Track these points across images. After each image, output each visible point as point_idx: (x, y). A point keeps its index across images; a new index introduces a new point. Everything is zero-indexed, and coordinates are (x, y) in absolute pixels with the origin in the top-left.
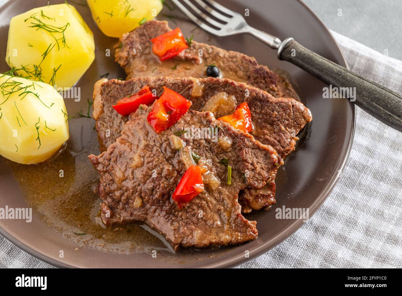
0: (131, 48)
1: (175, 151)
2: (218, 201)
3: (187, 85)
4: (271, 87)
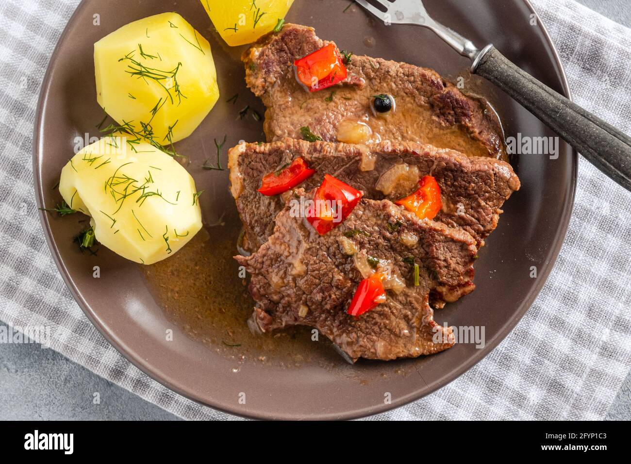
0: (268, 72)
1: (347, 257)
2: (404, 305)
3: (354, 158)
4: (463, 123)
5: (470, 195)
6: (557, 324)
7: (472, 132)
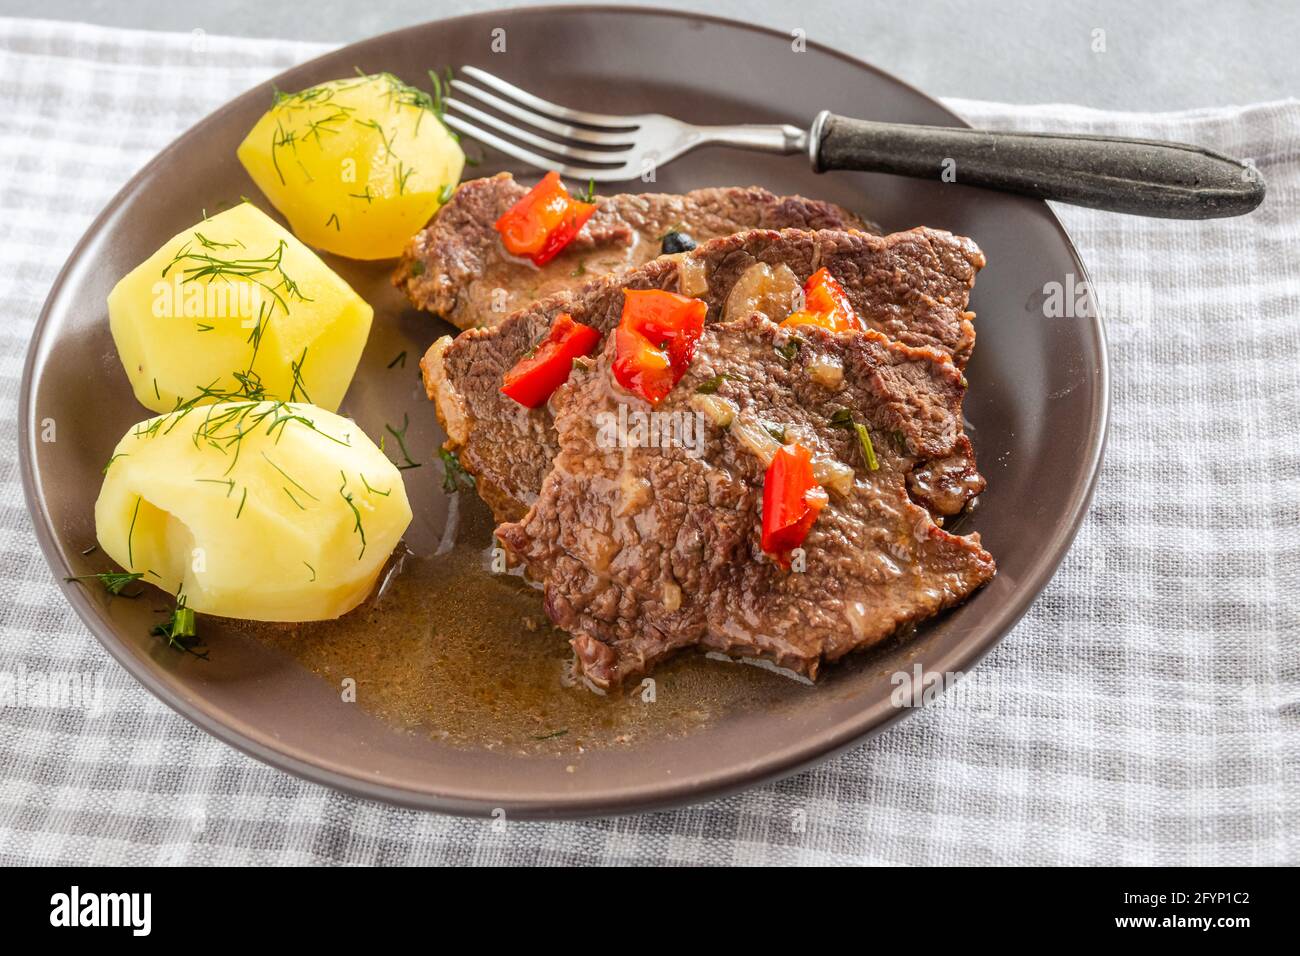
0: (450, 262)
1: (721, 432)
2: (866, 519)
3: (664, 277)
5: (902, 293)
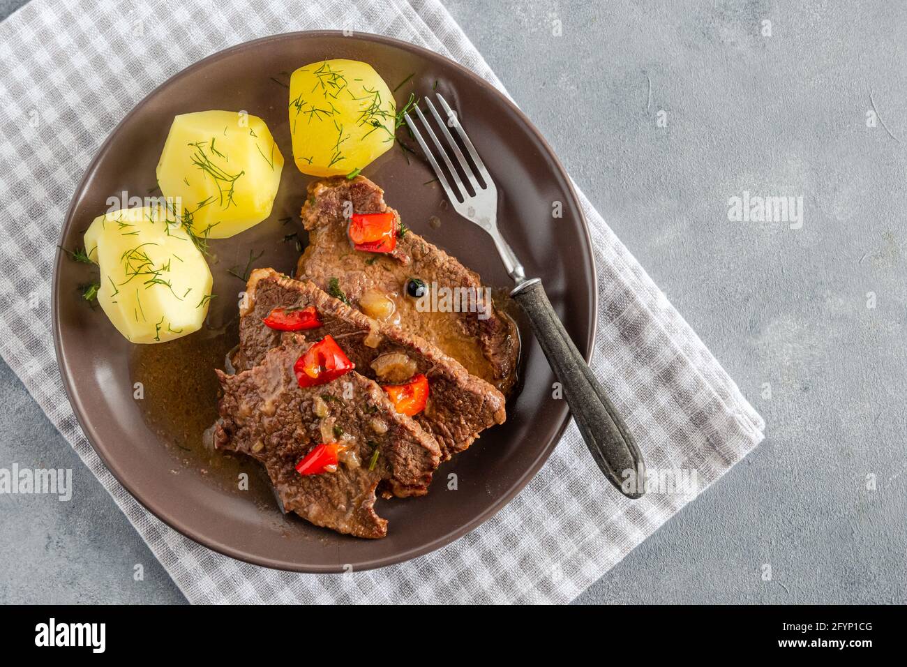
0: (324, 212)
1: (316, 418)
2: (352, 482)
3: (362, 330)
4: (482, 339)
5: (454, 409)
6: (489, 558)
7: (487, 351)
